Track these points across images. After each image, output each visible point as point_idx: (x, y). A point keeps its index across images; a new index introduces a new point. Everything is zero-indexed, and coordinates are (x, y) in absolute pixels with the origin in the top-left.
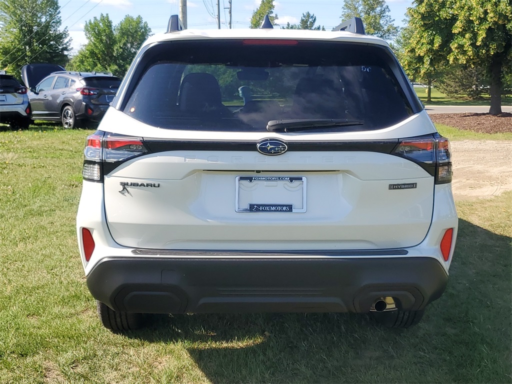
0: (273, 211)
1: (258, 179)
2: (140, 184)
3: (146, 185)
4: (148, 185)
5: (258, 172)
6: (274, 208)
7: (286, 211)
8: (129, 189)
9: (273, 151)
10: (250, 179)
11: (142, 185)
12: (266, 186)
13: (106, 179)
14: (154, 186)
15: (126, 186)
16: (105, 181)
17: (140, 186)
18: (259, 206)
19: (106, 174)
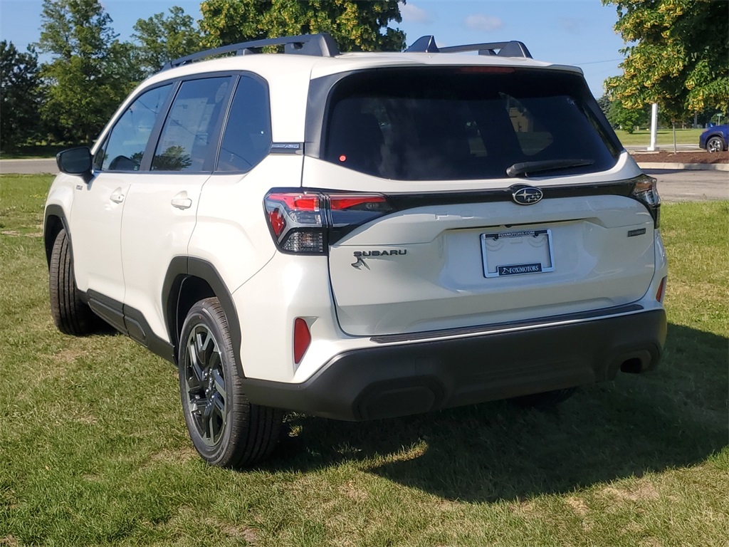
0: (522, 272)
1: (504, 235)
2: (381, 252)
3: (389, 252)
4: (392, 252)
5: (508, 226)
6: (523, 269)
7: (535, 271)
8: (366, 260)
9: (529, 200)
10: (496, 237)
11: (385, 253)
12: (512, 243)
13: (332, 249)
14: (400, 253)
15: (362, 257)
16: (330, 253)
17: (382, 255)
18: (508, 267)
19: (332, 244)
